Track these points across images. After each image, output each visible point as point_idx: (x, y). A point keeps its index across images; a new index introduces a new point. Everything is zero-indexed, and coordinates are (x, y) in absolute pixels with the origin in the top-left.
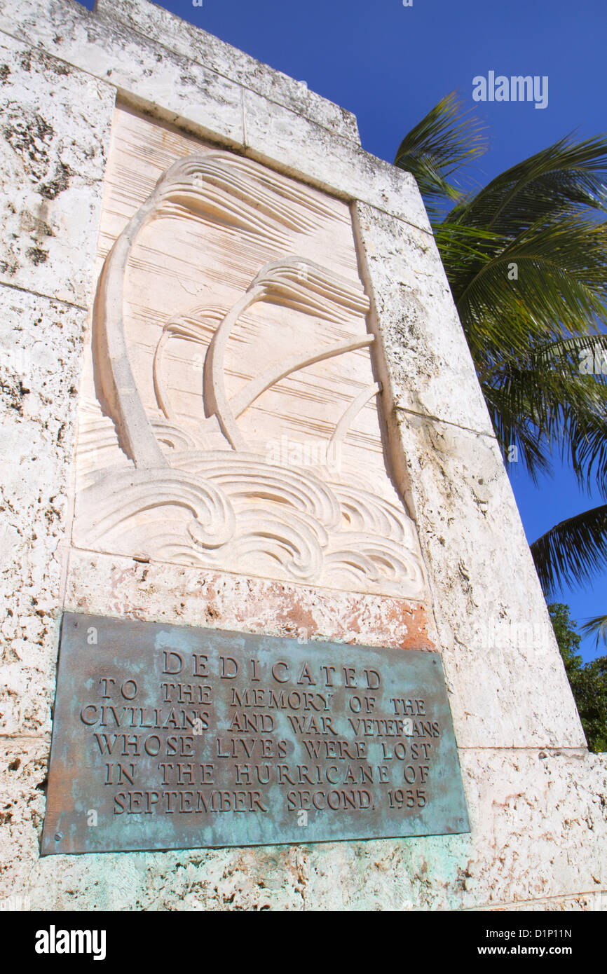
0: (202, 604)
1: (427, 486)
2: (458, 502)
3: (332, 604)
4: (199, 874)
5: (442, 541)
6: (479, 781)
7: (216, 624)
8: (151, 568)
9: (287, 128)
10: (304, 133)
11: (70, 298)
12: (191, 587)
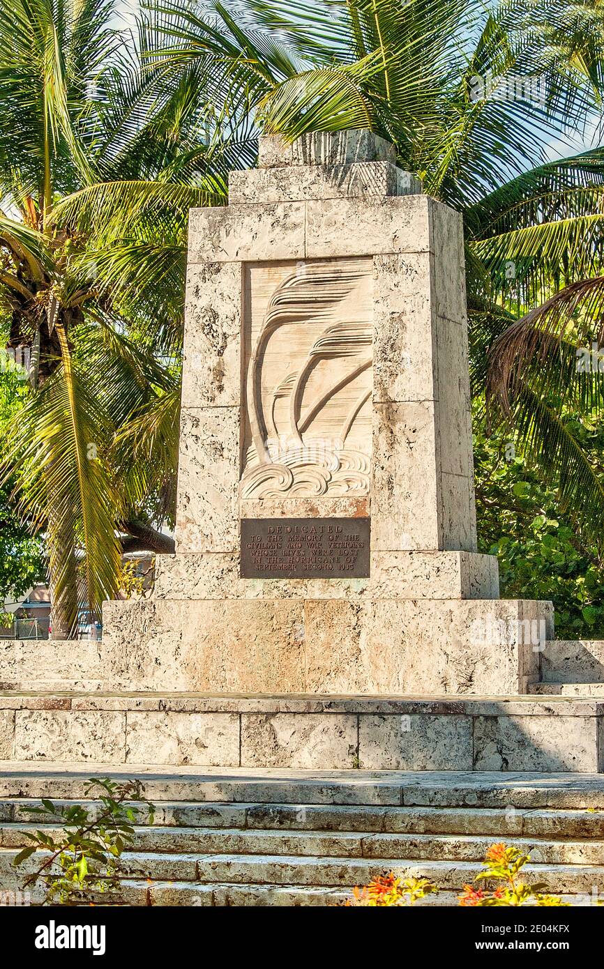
0: (280, 510)
1: (380, 442)
2: (396, 446)
3: (326, 504)
4: (278, 585)
5: (383, 468)
6: (377, 562)
7: (284, 517)
8: (264, 501)
9: (333, 220)
10: (345, 214)
11: (232, 403)
12: (276, 506)
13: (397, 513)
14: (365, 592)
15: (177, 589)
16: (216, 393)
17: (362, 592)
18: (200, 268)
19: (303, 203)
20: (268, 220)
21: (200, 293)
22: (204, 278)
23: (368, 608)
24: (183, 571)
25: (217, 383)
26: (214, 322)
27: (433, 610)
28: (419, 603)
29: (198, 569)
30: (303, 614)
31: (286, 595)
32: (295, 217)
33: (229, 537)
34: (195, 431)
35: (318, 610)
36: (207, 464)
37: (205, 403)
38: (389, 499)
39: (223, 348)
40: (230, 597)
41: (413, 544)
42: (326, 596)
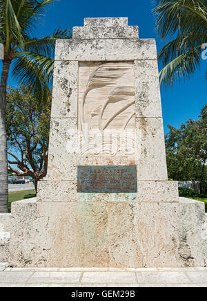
0: (96, 162)
1: (140, 134)
2: (147, 136)
3: (116, 160)
4: (95, 195)
6: (141, 185)
7: (97, 165)
8: (88, 158)
9: (117, 46)
10: (121, 45)
12: (94, 160)
13: (149, 164)
14: (135, 199)
15: (47, 197)
16: (67, 112)
18: (60, 62)
19: (104, 40)
20: (89, 45)
21: (60, 72)
22: (62, 67)
23: (137, 205)
24: (50, 189)
25: (67, 108)
26: (66, 84)
27: (167, 207)
28: (160, 204)
29: (57, 188)
30: (107, 209)
31: (99, 200)
32: (101, 45)
33: (72, 174)
34: (57, 128)
35: (114, 207)
36: (62, 142)
37: (61, 116)
38: (145, 158)
39: (70, 94)
40: (72, 201)
41: (157, 178)
42: (117, 201)
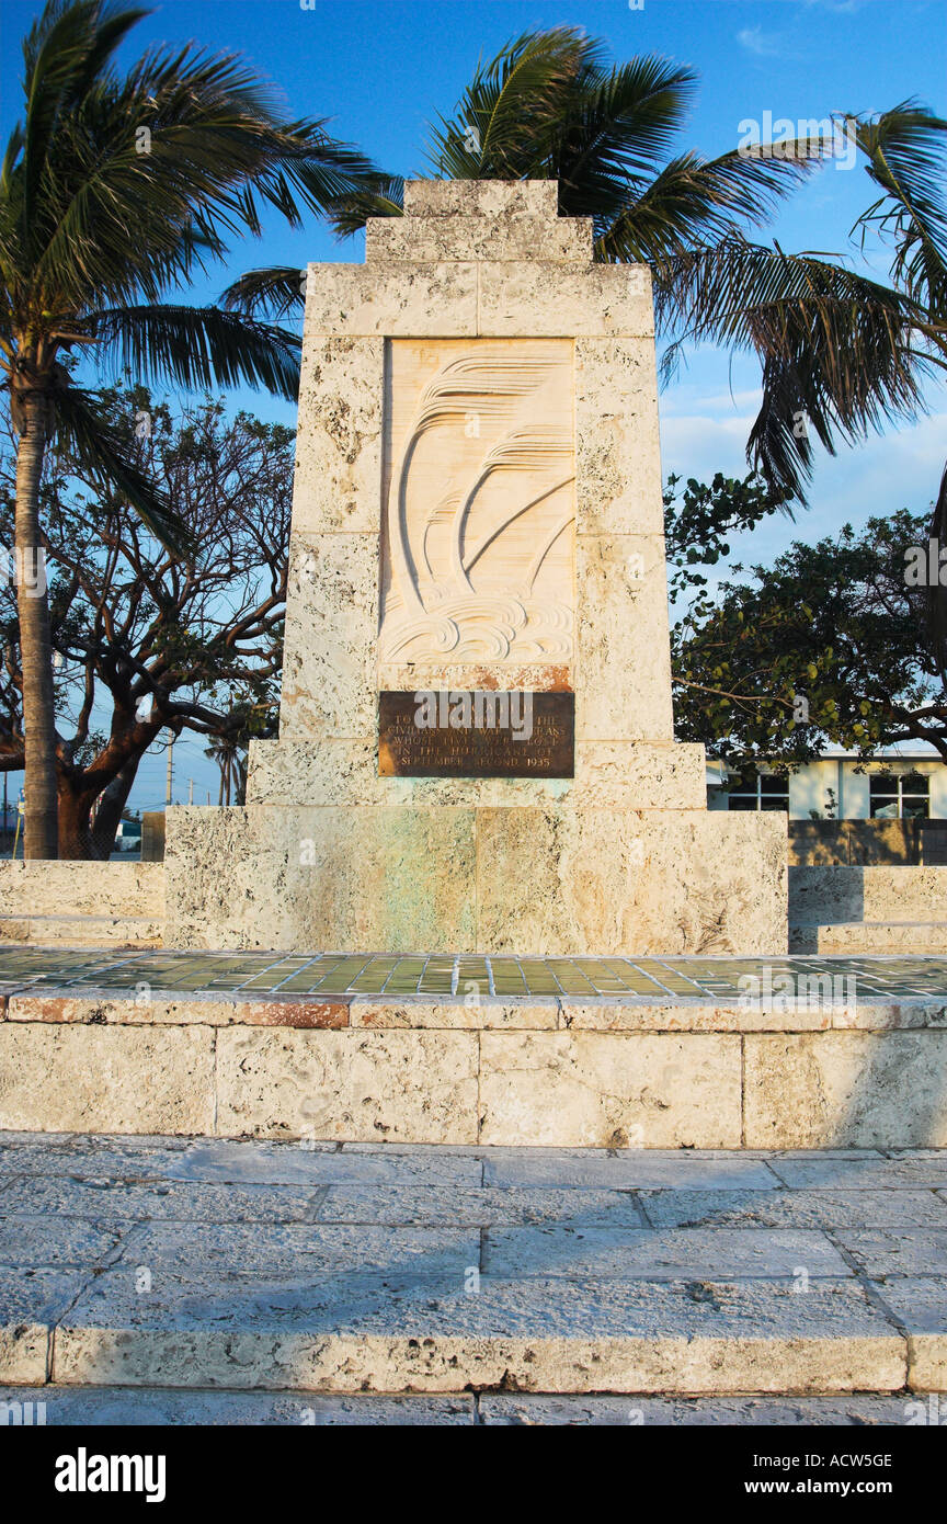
0: (440, 681)
1: (589, 589)
2: (613, 595)
3: (509, 672)
4: (436, 786)
5: (592, 625)
6: (586, 755)
7: (446, 689)
8: (416, 667)
9: (517, 288)
10: (534, 282)
11: (369, 528)
12: (434, 674)
13: (614, 689)
14: (567, 799)
15: (280, 789)
16: (345, 514)
17: (561, 800)
18: (323, 342)
19: (474, 265)
20: (424, 283)
21: (322, 376)
22: (328, 358)
23: (571, 820)
24: (290, 763)
25: (345, 501)
26: (342, 416)
27: (666, 825)
28: (646, 815)
29: (314, 762)
30: (474, 829)
31: (448, 800)
32: (461, 282)
33: (362, 718)
34: (312, 566)
35: (497, 824)
36: (329, 613)
37: (327, 527)
38: (601, 667)
39: (356, 452)
40: (363, 803)
41: (638, 732)
42: (508, 803)
